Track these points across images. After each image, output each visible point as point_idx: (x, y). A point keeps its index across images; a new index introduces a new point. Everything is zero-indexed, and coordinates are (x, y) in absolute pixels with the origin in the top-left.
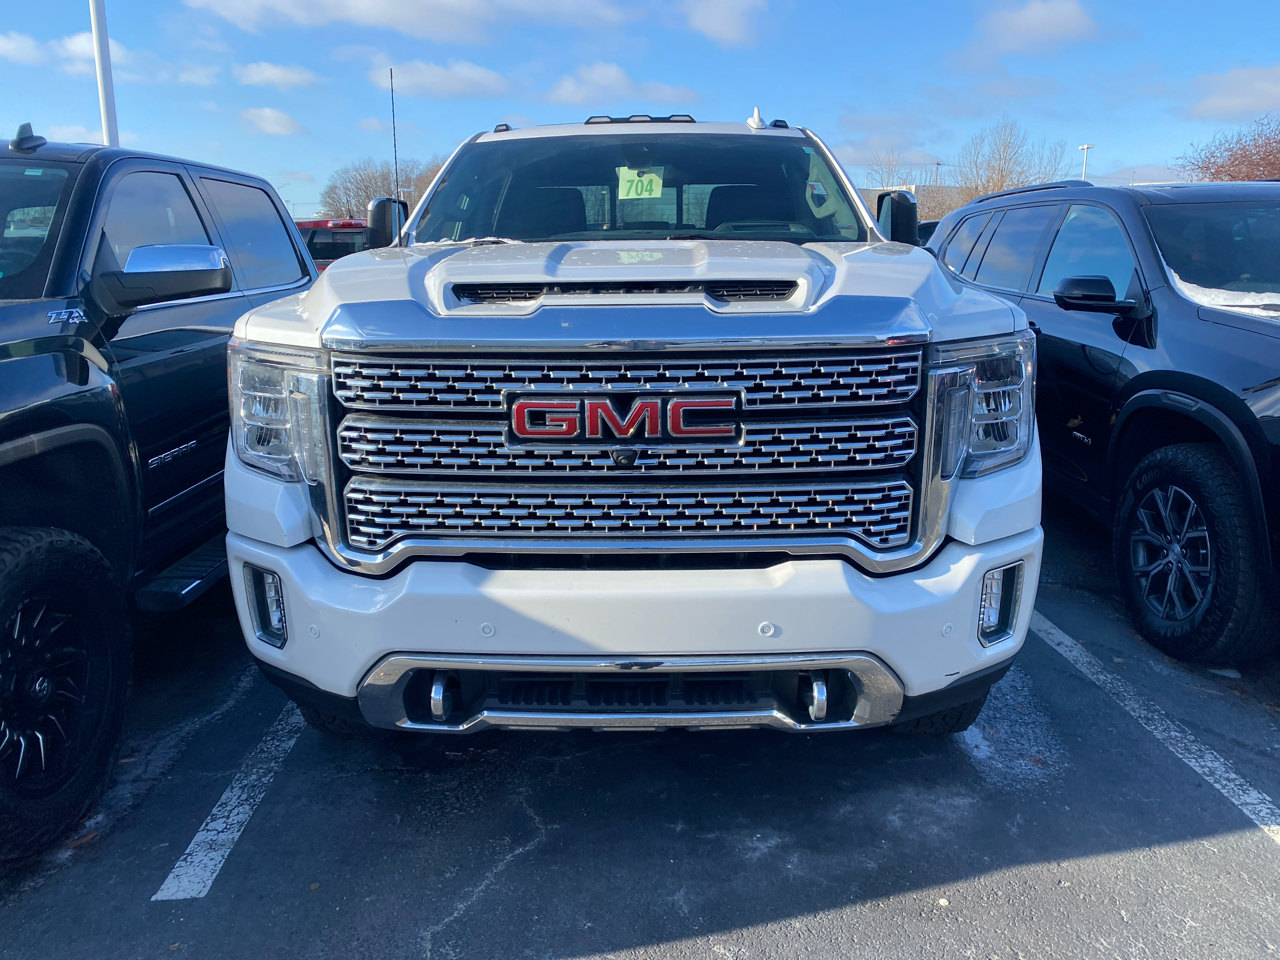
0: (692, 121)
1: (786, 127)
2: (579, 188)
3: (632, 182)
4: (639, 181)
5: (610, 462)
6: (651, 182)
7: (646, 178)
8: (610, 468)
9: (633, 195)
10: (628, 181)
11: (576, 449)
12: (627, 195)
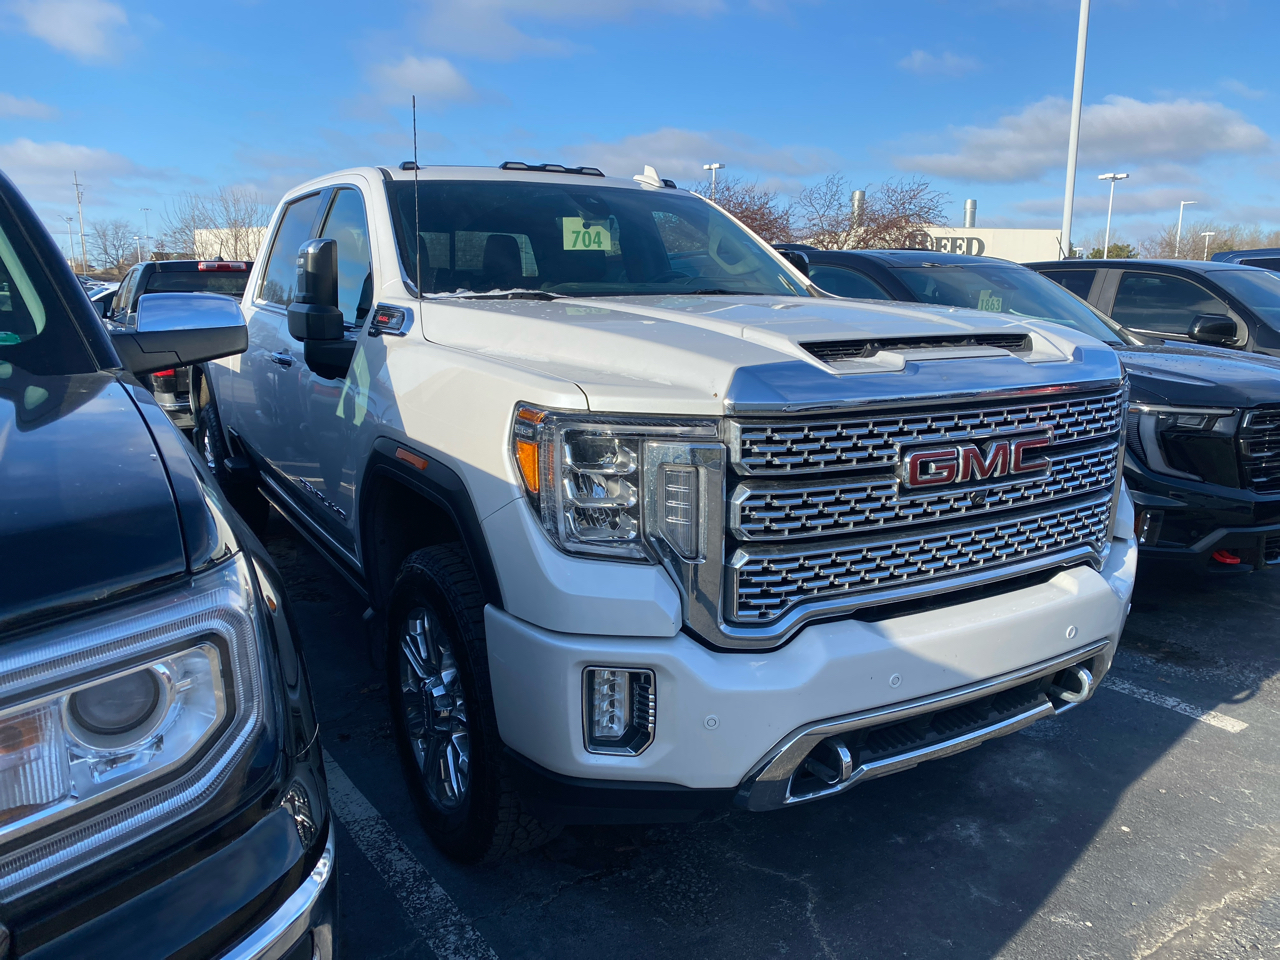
0: (602, 175)
1: (675, 187)
2: (512, 235)
3: (578, 233)
4: (585, 233)
5: (968, 502)
6: (598, 234)
7: (593, 230)
8: (968, 509)
9: (580, 247)
10: (573, 232)
11: (945, 494)
12: (574, 245)
